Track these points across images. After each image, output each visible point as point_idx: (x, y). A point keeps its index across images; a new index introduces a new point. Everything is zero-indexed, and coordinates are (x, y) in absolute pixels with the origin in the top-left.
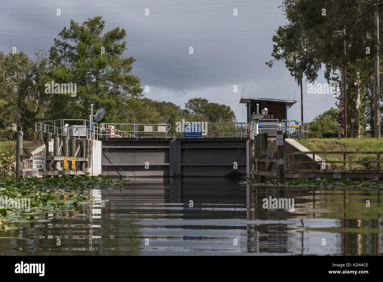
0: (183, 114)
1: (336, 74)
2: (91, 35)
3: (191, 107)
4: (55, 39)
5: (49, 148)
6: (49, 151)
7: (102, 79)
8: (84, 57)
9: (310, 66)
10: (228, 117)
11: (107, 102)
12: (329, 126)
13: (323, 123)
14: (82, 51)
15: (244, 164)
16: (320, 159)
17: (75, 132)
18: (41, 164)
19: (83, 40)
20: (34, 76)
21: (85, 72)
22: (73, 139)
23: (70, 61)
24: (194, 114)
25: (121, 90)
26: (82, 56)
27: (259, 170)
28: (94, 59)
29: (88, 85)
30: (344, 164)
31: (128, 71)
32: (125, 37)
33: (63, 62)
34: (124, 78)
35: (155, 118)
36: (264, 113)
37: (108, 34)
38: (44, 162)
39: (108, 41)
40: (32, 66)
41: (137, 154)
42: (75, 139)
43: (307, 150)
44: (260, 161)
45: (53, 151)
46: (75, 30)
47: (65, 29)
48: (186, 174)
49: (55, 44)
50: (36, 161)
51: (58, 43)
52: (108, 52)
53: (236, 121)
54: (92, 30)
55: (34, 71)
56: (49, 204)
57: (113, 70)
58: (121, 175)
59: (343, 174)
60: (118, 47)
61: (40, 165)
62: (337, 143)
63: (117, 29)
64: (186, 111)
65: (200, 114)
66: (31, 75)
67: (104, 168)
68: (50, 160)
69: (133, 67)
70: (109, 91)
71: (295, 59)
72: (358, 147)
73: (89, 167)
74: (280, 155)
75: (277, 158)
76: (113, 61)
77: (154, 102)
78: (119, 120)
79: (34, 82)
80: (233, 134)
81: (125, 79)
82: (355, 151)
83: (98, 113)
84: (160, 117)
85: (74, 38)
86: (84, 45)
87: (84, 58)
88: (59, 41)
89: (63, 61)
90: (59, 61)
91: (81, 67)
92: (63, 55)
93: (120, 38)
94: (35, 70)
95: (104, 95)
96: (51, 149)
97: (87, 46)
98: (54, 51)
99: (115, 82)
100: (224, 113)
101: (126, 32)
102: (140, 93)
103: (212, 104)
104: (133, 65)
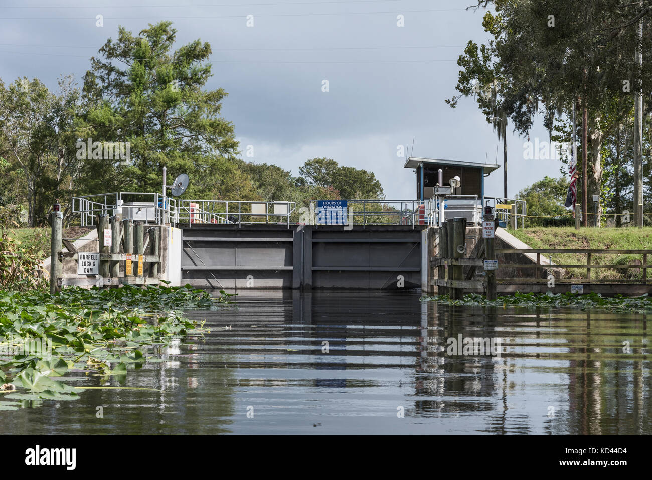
0: (297, 185)
1: (561, 120)
2: (152, 52)
3: (309, 174)
4: (93, 58)
5: (105, 239)
6: (105, 244)
7: (170, 126)
8: (141, 88)
9: (520, 107)
10: (370, 191)
11: (179, 164)
12: (542, 206)
13: (531, 201)
14: (138, 79)
15: (417, 269)
16: (548, 261)
17: (137, 213)
18: (92, 267)
19: (139, 61)
20: (57, 120)
21: (143, 113)
22: (139, 225)
23: (118, 95)
24: (314, 184)
25: (203, 144)
26: (138, 86)
27: (451, 278)
28: (159, 93)
29: (147, 135)
30: (589, 270)
31: (214, 112)
32: (210, 56)
33: (106, 97)
34: (208, 124)
35: (251, 191)
36: (454, 185)
37: (181, 50)
38: (97, 262)
39: (181, 62)
40: (53, 103)
41: (239, 251)
42: (143, 225)
43: (525, 247)
44: (455, 263)
45: (110, 245)
46: (127, 43)
47: (109, 41)
48: (319, 284)
49: (93, 67)
50: (84, 261)
51: (97, 65)
52: (181, 81)
53: (383, 197)
54: (155, 43)
55: (56, 112)
56: (144, 333)
57: (190, 110)
58: (213, 285)
59: (587, 285)
60: (198, 72)
61: (89, 267)
62: (574, 235)
63: (197, 44)
64: (301, 180)
65: (324, 184)
66: (52, 118)
67: (185, 273)
68: (106, 259)
69: (222, 106)
70: (181, 145)
71: (494, 94)
72: (608, 242)
73: (164, 272)
74: (488, 254)
75: (484, 259)
76: (190, 96)
77: (248, 164)
78: (198, 193)
79: (57, 129)
80: (378, 219)
81: (210, 126)
82: (604, 248)
83: (177, 182)
84: (259, 190)
85: (125, 57)
86: (141, 69)
87: (141, 91)
88: (99, 62)
89: (105, 94)
90: (99, 94)
91: (137, 105)
92: (106, 84)
93: (201, 57)
94: (58, 109)
95: (175, 153)
96: (108, 242)
97: (146, 69)
98: (90, 77)
99: (193, 130)
100: (365, 183)
101: (211, 47)
102: (233, 148)
103: (344, 169)
104: (223, 102)
